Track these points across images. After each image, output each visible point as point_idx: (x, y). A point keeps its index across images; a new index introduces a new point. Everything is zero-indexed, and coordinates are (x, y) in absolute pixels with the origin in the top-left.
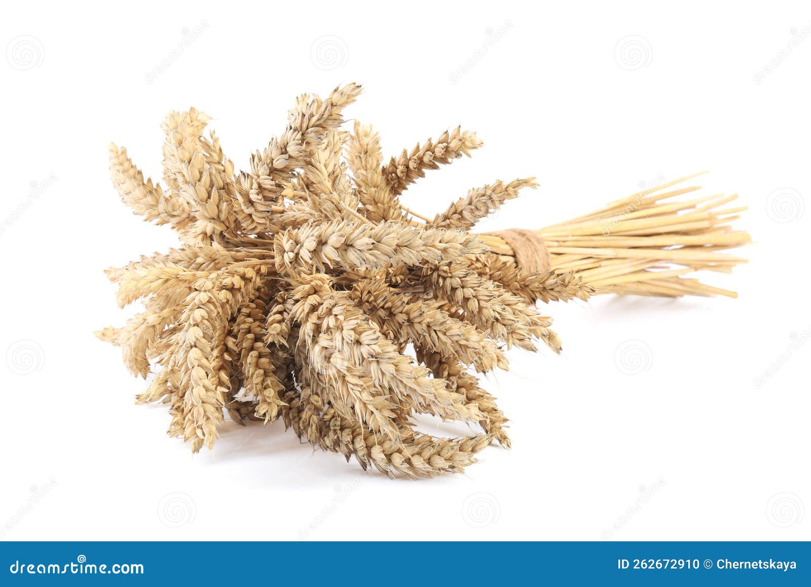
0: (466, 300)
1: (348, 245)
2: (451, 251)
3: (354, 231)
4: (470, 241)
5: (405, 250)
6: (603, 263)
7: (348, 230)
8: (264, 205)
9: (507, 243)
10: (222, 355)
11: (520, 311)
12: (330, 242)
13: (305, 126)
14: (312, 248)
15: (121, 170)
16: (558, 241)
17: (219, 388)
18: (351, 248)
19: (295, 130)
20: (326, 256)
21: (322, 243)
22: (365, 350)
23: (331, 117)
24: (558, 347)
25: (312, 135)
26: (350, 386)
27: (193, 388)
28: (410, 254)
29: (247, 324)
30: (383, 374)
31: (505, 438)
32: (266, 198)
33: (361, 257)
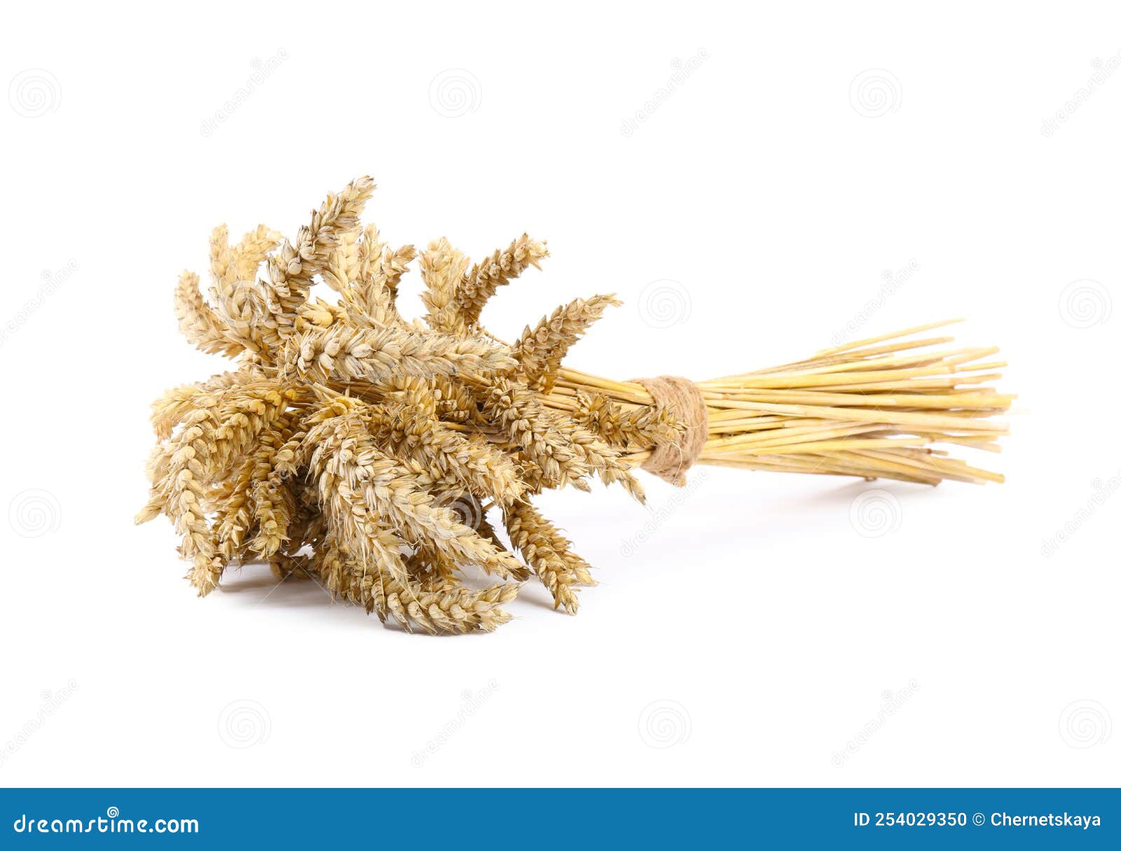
0: (520, 432)
1: (344, 352)
2: (466, 362)
3: (352, 337)
4: (492, 353)
5: (409, 360)
6: (787, 424)
7: (345, 336)
8: (285, 318)
9: (647, 391)
10: (245, 491)
11: (595, 452)
12: (327, 349)
13: (316, 225)
14: (308, 357)
15: (179, 294)
16: (724, 393)
17: (235, 527)
18: (348, 357)
19: (306, 230)
20: (322, 366)
21: (318, 351)
22: (360, 471)
23: (343, 215)
24: (641, 495)
25: (324, 234)
26: (356, 518)
27: (181, 515)
28: (415, 365)
29: (264, 453)
30: (377, 499)
31: (571, 602)
32: (285, 310)
33: (357, 366)
